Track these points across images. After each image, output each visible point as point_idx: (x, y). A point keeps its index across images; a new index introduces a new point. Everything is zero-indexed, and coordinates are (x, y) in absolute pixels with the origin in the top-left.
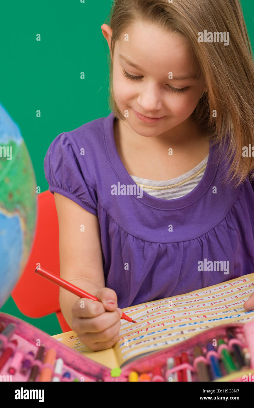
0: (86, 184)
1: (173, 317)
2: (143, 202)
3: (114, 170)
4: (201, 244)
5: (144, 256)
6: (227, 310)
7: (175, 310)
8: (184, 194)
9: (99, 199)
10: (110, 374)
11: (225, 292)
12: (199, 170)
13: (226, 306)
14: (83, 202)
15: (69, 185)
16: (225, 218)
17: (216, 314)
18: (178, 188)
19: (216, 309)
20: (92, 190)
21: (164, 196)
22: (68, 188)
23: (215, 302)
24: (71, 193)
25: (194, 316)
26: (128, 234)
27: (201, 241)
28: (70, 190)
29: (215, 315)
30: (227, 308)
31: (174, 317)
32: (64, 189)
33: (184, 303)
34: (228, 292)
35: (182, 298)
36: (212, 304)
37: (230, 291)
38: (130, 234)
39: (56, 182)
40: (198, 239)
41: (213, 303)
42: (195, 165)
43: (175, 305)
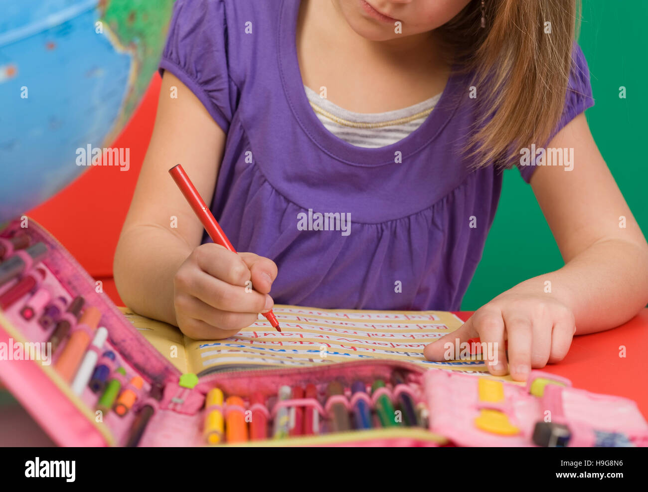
0: (229, 76)
1: (299, 336)
2: (309, 136)
3: (281, 68)
4: (380, 235)
5: (280, 226)
6: (393, 349)
7: (305, 327)
8: (379, 144)
9: (240, 106)
10: (178, 381)
11: (395, 325)
12: (418, 113)
13: (391, 344)
14: (213, 103)
15: (199, 68)
16: (433, 206)
17: (374, 350)
18: (373, 131)
19: (375, 343)
20: (235, 88)
21: (347, 137)
22: (194, 72)
23: (374, 333)
24: (198, 82)
25: (334, 343)
26: (265, 181)
27: (382, 231)
28: (197, 77)
29: (371, 351)
30: (394, 347)
31: (301, 336)
32: (187, 72)
33: (321, 321)
34: (399, 327)
35: (320, 314)
36: (369, 336)
37: (403, 325)
38: (268, 182)
39: (178, 56)
40: (378, 225)
41: (371, 335)
42: (415, 103)
43: (306, 319)
